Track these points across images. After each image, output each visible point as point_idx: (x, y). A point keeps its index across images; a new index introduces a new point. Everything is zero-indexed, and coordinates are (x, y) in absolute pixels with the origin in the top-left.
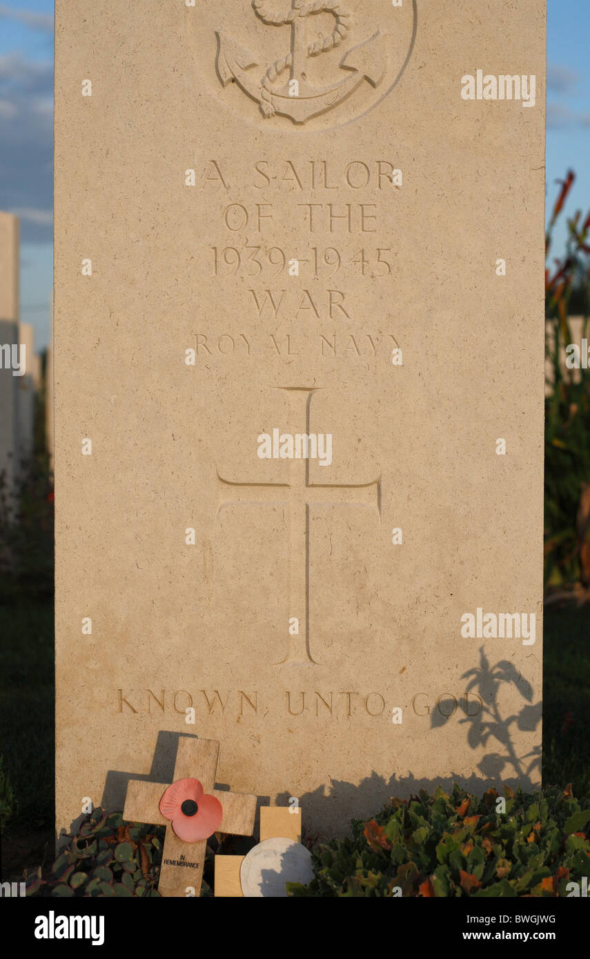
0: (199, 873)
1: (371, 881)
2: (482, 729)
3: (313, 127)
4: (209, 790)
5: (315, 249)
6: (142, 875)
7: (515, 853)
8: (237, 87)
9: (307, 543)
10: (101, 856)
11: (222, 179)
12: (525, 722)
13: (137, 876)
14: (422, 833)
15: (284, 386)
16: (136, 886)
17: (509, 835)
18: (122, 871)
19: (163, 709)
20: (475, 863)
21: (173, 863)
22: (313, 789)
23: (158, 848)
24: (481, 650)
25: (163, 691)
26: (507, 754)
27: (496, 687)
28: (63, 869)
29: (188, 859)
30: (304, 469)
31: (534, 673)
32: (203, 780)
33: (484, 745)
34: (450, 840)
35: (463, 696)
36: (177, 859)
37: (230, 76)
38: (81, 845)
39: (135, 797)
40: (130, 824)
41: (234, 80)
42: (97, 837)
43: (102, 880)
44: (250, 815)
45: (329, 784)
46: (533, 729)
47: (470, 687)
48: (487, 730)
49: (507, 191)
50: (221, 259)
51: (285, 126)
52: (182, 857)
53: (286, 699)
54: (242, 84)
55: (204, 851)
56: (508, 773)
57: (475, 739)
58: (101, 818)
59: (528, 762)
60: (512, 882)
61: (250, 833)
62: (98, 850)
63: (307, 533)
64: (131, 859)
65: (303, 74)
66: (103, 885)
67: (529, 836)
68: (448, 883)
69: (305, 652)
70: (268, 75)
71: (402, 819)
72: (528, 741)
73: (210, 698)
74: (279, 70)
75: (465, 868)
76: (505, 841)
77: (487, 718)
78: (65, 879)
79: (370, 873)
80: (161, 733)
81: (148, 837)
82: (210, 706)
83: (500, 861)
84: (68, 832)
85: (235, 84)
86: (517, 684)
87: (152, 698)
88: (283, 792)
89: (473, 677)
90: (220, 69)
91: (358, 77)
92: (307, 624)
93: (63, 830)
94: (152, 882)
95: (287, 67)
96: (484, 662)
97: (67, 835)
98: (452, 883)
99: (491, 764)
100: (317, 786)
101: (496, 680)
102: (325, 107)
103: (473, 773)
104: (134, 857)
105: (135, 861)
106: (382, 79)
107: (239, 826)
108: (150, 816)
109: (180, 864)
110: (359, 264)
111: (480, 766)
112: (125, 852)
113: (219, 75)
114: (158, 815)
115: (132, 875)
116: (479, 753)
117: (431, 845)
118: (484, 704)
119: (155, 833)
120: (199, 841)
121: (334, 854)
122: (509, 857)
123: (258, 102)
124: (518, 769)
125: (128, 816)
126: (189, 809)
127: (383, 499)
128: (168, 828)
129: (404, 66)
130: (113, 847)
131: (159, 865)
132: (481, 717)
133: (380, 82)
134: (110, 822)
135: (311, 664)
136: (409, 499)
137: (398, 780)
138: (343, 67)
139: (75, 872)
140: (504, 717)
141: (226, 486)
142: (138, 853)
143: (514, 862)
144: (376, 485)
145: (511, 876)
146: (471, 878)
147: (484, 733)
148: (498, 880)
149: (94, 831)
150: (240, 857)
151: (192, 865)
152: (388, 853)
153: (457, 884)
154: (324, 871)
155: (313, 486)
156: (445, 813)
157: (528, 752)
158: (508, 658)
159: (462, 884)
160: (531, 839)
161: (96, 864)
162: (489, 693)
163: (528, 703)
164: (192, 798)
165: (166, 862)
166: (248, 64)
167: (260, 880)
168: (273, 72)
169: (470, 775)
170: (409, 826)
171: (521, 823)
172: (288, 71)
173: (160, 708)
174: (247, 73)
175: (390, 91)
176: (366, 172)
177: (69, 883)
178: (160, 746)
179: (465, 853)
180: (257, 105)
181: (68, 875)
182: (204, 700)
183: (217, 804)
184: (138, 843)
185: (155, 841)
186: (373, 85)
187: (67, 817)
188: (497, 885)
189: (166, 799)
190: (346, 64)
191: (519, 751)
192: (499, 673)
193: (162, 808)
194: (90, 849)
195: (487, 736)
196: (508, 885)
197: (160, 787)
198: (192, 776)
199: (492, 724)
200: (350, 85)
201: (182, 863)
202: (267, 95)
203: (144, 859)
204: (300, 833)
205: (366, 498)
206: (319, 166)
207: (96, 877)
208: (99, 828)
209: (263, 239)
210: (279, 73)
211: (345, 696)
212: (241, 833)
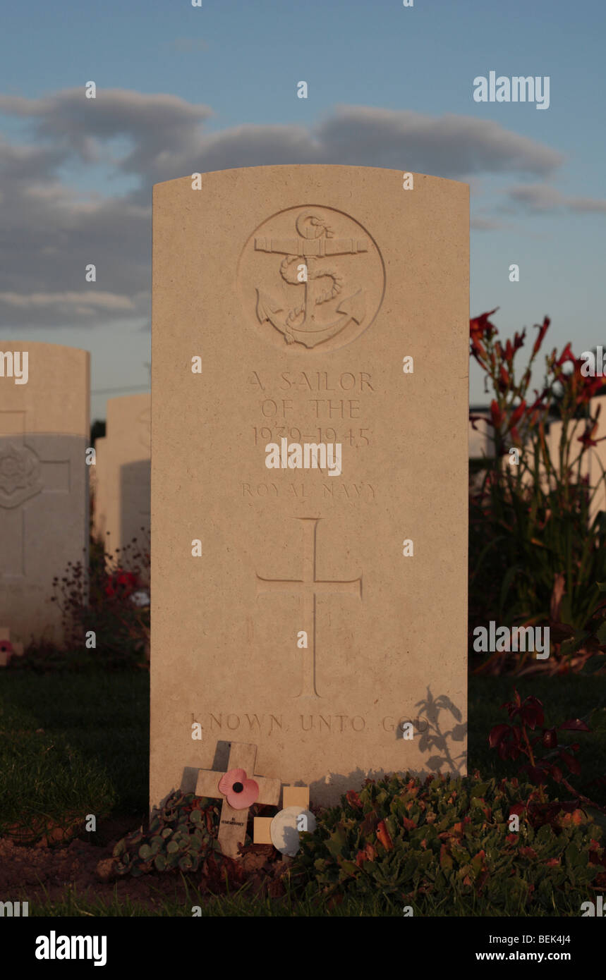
0: (244, 829)
1: (350, 824)
2: (428, 740)
3: (319, 350)
4: (250, 777)
5: (320, 429)
6: (207, 830)
7: (439, 809)
8: (270, 325)
9: (315, 618)
10: (181, 819)
11: (260, 383)
12: (456, 735)
13: (204, 832)
14: (383, 796)
15: (300, 517)
16: (204, 837)
17: (436, 799)
18: (195, 828)
19: (220, 726)
20: (414, 814)
21: (227, 822)
22: (318, 779)
23: (217, 814)
24: (428, 688)
25: (221, 715)
26: (445, 756)
27: (437, 712)
28: (157, 827)
29: (237, 820)
30: (313, 571)
31: (462, 703)
32: (247, 770)
33: (430, 749)
34: (398, 799)
35: (416, 719)
36: (230, 820)
37: (266, 317)
38: (168, 814)
39: (203, 780)
40: (200, 798)
41: (268, 320)
42: (179, 807)
43: (182, 832)
44: (277, 792)
45: (328, 776)
46: (462, 740)
47: (421, 712)
48: (431, 741)
49: (444, 392)
50: (259, 435)
51: (301, 350)
52: (233, 819)
53: (300, 720)
54: (273, 322)
55: (247, 815)
56: (445, 769)
57: (424, 746)
58: (181, 797)
59: (458, 761)
60: (435, 825)
61: (277, 804)
62: (179, 817)
63: (314, 612)
64: (200, 820)
65: (313, 316)
66: (183, 835)
67: (449, 800)
68: (396, 825)
69: (313, 690)
70: (290, 317)
71: (371, 790)
72: (459, 748)
73: (251, 720)
74: (297, 313)
75: (407, 816)
76: (433, 802)
77: (432, 733)
78: (158, 833)
79: (350, 820)
80: (220, 742)
81: (211, 807)
82: (251, 724)
83: (429, 813)
84: (158, 807)
85: (269, 322)
86: (451, 710)
87: (213, 720)
88: (299, 781)
89: (422, 706)
90: (259, 313)
91: (348, 318)
92: (314, 671)
93: (155, 806)
94: (214, 836)
95: (302, 311)
96: (430, 696)
97: (156, 810)
98: (398, 825)
99: (435, 762)
100: (321, 776)
101: (438, 708)
102: (327, 337)
103: (423, 769)
104: (202, 820)
105: (203, 822)
106: (363, 319)
107: (269, 800)
108: (213, 793)
109: (232, 823)
110: (348, 439)
111: (427, 764)
112: (196, 816)
113: (258, 316)
114: (218, 792)
115: (201, 831)
116: (426, 755)
117: (387, 804)
118: (430, 723)
119: (215, 805)
120: (246, 809)
121: (329, 813)
122: (436, 811)
123: (283, 334)
124: (452, 767)
125: (199, 793)
126: (238, 788)
127: (363, 590)
128: (224, 801)
129: (378, 312)
130: (189, 813)
131: (219, 825)
132: (428, 732)
133: (361, 322)
134: (186, 799)
135: (317, 697)
136: (380, 590)
137: (374, 773)
138: (338, 312)
139: (164, 828)
140: (443, 732)
141: (262, 581)
142: (204, 817)
143: (438, 813)
144: (359, 581)
145: (436, 821)
146: (410, 822)
147: (429, 742)
148: (427, 824)
149: (176, 804)
150: (271, 818)
151: (239, 824)
152: (361, 809)
153: (402, 825)
154: (321, 823)
155: (318, 581)
156: (398, 786)
157: (458, 755)
158: (445, 693)
159: (404, 825)
160: (450, 801)
161: (178, 824)
162: (434, 716)
163: (458, 723)
164: (240, 781)
165: (223, 822)
166: (277, 309)
167: (283, 833)
168: (293, 315)
169: (421, 770)
170: (375, 793)
171: (444, 792)
172: (303, 314)
173: (218, 726)
174: (277, 315)
175: (369, 327)
176: (353, 380)
177: (161, 834)
178: (218, 750)
179: (408, 808)
180: (283, 336)
181: (160, 830)
182: (247, 719)
183: (255, 785)
184: (205, 812)
185: (216, 810)
186: (358, 323)
187: (157, 797)
188: (426, 826)
189: (223, 782)
190: (341, 309)
191: (453, 755)
192: (439, 703)
193: (220, 787)
194: (173, 816)
195: (432, 744)
196: (433, 826)
197: (219, 774)
198: (240, 767)
199: (435, 736)
200: (343, 324)
201: (233, 823)
202: (289, 329)
203: (208, 820)
204: (308, 804)
205: (353, 590)
206: (323, 375)
207: (178, 831)
208: (179, 802)
209: (286, 423)
210: (297, 316)
211: (339, 718)
212: (271, 803)
